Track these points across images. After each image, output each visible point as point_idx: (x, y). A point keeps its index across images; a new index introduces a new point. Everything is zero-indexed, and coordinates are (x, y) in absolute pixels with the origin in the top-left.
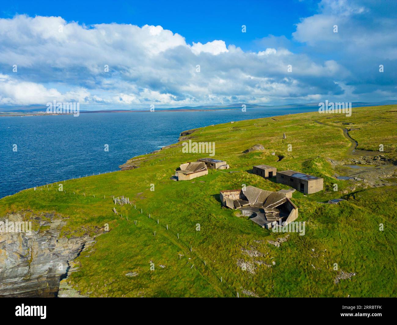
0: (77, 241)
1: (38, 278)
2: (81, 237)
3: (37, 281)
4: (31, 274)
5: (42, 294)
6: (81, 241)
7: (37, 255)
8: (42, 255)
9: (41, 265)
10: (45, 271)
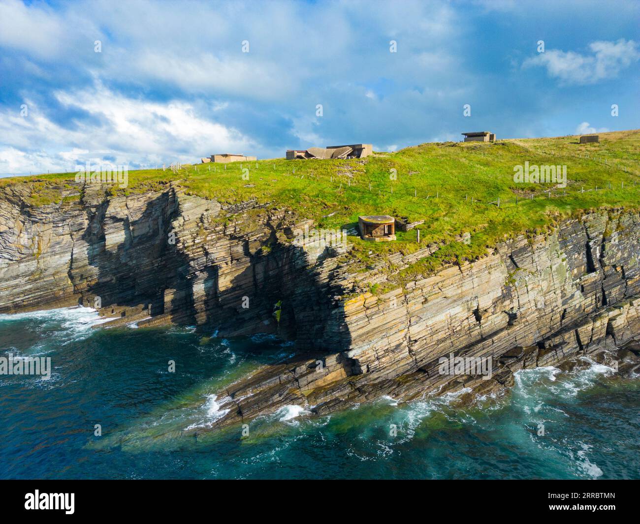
0: (139, 198)
1: (53, 275)
2: (143, 193)
3: (53, 278)
4: (41, 270)
5: (62, 296)
6: (145, 198)
7: (49, 245)
8: (58, 243)
9: (58, 256)
10: (64, 265)
